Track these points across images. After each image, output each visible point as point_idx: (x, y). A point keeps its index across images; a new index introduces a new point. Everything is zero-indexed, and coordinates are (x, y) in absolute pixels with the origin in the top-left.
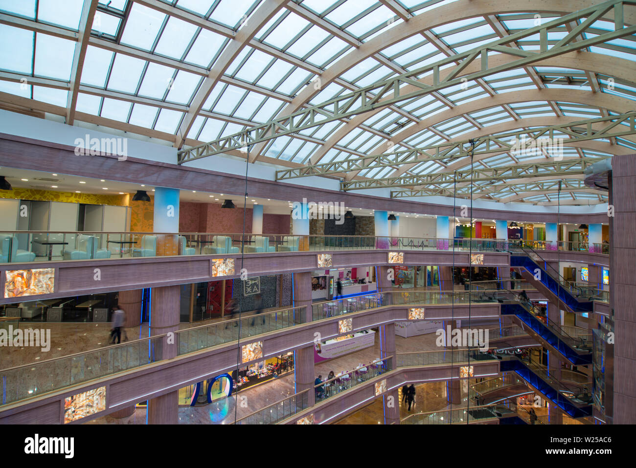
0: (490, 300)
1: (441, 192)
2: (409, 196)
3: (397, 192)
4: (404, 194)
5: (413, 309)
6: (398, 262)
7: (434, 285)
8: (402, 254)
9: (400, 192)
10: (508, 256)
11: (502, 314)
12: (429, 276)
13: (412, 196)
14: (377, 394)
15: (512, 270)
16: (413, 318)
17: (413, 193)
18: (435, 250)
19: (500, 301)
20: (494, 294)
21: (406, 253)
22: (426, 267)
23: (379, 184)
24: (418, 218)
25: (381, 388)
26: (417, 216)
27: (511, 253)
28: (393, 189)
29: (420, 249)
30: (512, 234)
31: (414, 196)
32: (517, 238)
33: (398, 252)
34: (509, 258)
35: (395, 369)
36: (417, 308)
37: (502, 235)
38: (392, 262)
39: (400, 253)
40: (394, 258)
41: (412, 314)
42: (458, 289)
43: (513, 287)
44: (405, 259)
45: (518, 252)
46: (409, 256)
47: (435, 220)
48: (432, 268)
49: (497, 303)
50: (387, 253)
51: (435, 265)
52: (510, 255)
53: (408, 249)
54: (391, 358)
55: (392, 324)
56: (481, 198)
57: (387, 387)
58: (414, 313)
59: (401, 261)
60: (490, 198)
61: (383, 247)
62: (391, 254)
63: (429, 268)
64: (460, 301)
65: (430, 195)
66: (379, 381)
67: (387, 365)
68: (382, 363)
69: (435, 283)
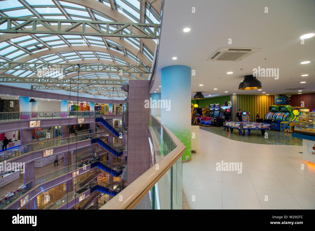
0: (87, 138)
1: (63, 88)
2: (44, 89)
3: (36, 86)
4: (41, 88)
5: (46, 151)
6: (37, 126)
7: (59, 136)
8: (39, 121)
9: (38, 86)
10: (94, 118)
11: (92, 143)
12: (56, 131)
13: (46, 89)
14: (22, 206)
15: (96, 124)
16: (47, 156)
17: (47, 88)
18: (60, 118)
19: (91, 138)
20: (88, 135)
21: (42, 121)
22: (54, 127)
23: (23, 80)
24: (50, 102)
25: (25, 201)
26: (49, 100)
27: (96, 117)
28: (33, 84)
29: (51, 118)
30: (96, 108)
31: (47, 89)
32: (98, 110)
33: (37, 120)
34: (95, 119)
35: (35, 186)
36: (49, 150)
37: (92, 109)
38: (32, 127)
39: (38, 121)
40: (34, 124)
41: (45, 153)
42: (72, 136)
43: (96, 131)
44: (41, 124)
45: (99, 116)
46: (44, 122)
47: (60, 102)
48: (58, 127)
49: (90, 139)
50: (29, 122)
51: (60, 125)
52: (95, 118)
53: (44, 118)
54: (32, 182)
55: (33, 162)
56: (83, 92)
57: (29, 199)
58: (47, 153)
59: (38, 125)
60: (87, 92)
61: (26, 118)
62: (31, 122)
63: (56, 127)
64: (73, 141)
65: (57, 89)
66: (23, 198)
67: (28, 187)
68: (25, 186)
69: (60, 135)
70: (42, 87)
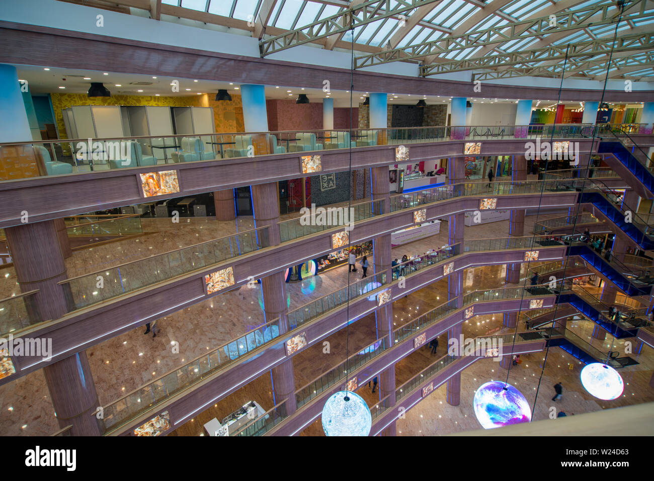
0: (568, 189)
2: (495, 78)
3: (480, 74)
4: (488, 77)
5: (486, 200)
6: (475, 153)
8: (479, 144)
9: (483, 74)
10: (597, 142)
11: (578, 202)
12: (499, 166)
13: (498, 78)
14: (445, 274)
16: (485, 208)
17: (500, 75)
19: (578, 190)
20: (573, 182)
21: (484, 143)
22: (497, 158)
25: (449, 269)
26: (497, 101)
27: (601, 139)
28: (475, 72)
29: (500, 138)
30: (601, 116)
31: (501, 77)
33: (476, 142)
34: (598, 143)
35: (462, 253)
36: (488, 198)
37: (589, 119)
38: (468, 153)
39: (478, 144)
40: (471, 149)
41: (483, 204)
42: (532, 179)
43: (590, 176)
44: (482, 149)
45: (607, 138)
46: (487, 146)
48: (503, 158)
49: (574, 192)
50: (463, 144)
51: (507, 155)
52: (599, 141)
53: (487, 138)
54: (459, 244)
56: (572, 76)
57: (454, 268)
58: (485, 204)
59: (478, 152)
60: (584, 75)
61: (460, 136)
62: (468, 145)
63: (500, 158)
64: (536, 191)
65: (521, 76)
66: (447, 264)
67: (454, 251)
68: (451, 248)
69: (505, 174)
70: (491, 75)
